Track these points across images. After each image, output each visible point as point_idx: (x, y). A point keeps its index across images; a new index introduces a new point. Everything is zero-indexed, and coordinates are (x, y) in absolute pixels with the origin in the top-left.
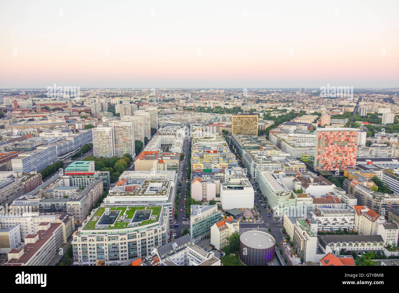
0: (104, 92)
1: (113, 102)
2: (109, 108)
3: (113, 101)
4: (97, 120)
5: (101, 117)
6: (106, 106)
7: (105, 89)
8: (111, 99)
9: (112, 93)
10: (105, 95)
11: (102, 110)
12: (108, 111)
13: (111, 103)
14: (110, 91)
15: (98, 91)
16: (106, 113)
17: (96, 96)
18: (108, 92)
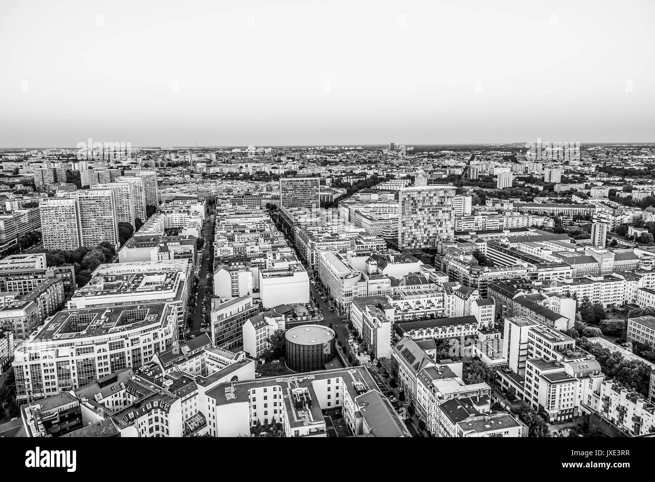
0: (57, 153)
1: (76, 169)
2: (67, 178)
3: (76, 167)
4: (47, 195)
5: (55, 191)
6: (63, 175)
7: (58, 150)
8: (72, 164)
9: (73, 155)
10: (61, 158)
11: (56, 181)
12: (67, 182)
13: (73, 170)
14: (69, 152)
15: (45, 153)
16: (63, 184)
17: (42, 160)
18: (65, 154)
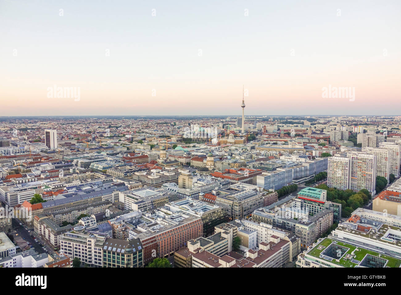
0: (346, 119)
1: (356, 131)
2: (349, 137)
3: (356, 130)
4: (335, 148)
5: (340, 146)
6: (347, 135)
7: (347, 117)
8: (354, 128)
9: (355, 121)
10: (348, 123)
11: (342, 139)
12: (349, 140)
13: (353, 131)
14: (353, 118)
15: (340, 119)
16: (346, 142)
17: (337, 124)
18: (350, 120)
